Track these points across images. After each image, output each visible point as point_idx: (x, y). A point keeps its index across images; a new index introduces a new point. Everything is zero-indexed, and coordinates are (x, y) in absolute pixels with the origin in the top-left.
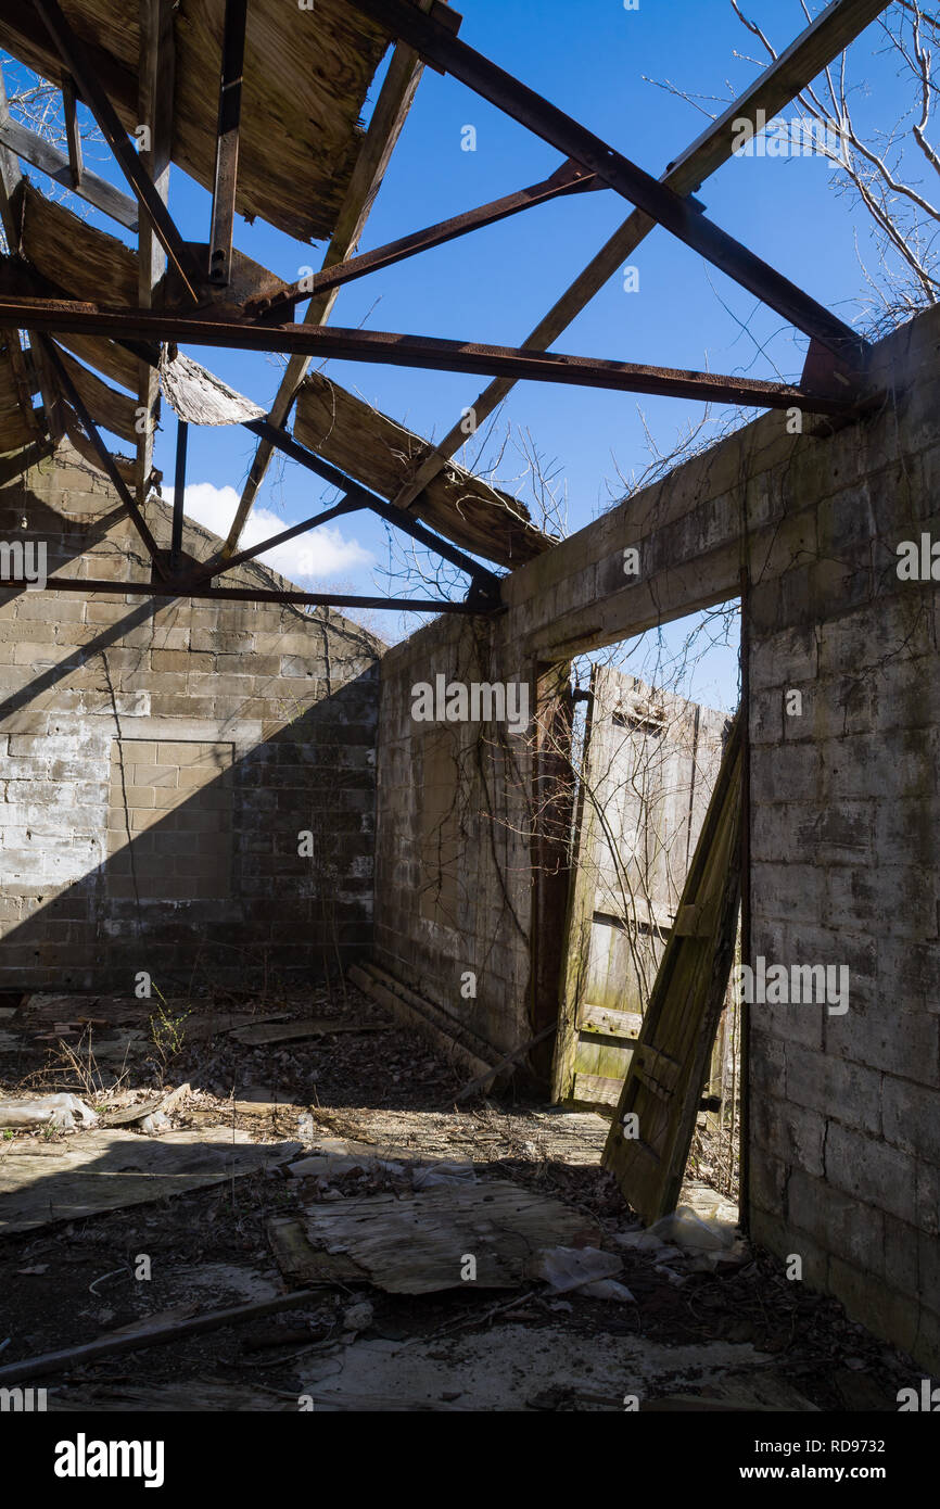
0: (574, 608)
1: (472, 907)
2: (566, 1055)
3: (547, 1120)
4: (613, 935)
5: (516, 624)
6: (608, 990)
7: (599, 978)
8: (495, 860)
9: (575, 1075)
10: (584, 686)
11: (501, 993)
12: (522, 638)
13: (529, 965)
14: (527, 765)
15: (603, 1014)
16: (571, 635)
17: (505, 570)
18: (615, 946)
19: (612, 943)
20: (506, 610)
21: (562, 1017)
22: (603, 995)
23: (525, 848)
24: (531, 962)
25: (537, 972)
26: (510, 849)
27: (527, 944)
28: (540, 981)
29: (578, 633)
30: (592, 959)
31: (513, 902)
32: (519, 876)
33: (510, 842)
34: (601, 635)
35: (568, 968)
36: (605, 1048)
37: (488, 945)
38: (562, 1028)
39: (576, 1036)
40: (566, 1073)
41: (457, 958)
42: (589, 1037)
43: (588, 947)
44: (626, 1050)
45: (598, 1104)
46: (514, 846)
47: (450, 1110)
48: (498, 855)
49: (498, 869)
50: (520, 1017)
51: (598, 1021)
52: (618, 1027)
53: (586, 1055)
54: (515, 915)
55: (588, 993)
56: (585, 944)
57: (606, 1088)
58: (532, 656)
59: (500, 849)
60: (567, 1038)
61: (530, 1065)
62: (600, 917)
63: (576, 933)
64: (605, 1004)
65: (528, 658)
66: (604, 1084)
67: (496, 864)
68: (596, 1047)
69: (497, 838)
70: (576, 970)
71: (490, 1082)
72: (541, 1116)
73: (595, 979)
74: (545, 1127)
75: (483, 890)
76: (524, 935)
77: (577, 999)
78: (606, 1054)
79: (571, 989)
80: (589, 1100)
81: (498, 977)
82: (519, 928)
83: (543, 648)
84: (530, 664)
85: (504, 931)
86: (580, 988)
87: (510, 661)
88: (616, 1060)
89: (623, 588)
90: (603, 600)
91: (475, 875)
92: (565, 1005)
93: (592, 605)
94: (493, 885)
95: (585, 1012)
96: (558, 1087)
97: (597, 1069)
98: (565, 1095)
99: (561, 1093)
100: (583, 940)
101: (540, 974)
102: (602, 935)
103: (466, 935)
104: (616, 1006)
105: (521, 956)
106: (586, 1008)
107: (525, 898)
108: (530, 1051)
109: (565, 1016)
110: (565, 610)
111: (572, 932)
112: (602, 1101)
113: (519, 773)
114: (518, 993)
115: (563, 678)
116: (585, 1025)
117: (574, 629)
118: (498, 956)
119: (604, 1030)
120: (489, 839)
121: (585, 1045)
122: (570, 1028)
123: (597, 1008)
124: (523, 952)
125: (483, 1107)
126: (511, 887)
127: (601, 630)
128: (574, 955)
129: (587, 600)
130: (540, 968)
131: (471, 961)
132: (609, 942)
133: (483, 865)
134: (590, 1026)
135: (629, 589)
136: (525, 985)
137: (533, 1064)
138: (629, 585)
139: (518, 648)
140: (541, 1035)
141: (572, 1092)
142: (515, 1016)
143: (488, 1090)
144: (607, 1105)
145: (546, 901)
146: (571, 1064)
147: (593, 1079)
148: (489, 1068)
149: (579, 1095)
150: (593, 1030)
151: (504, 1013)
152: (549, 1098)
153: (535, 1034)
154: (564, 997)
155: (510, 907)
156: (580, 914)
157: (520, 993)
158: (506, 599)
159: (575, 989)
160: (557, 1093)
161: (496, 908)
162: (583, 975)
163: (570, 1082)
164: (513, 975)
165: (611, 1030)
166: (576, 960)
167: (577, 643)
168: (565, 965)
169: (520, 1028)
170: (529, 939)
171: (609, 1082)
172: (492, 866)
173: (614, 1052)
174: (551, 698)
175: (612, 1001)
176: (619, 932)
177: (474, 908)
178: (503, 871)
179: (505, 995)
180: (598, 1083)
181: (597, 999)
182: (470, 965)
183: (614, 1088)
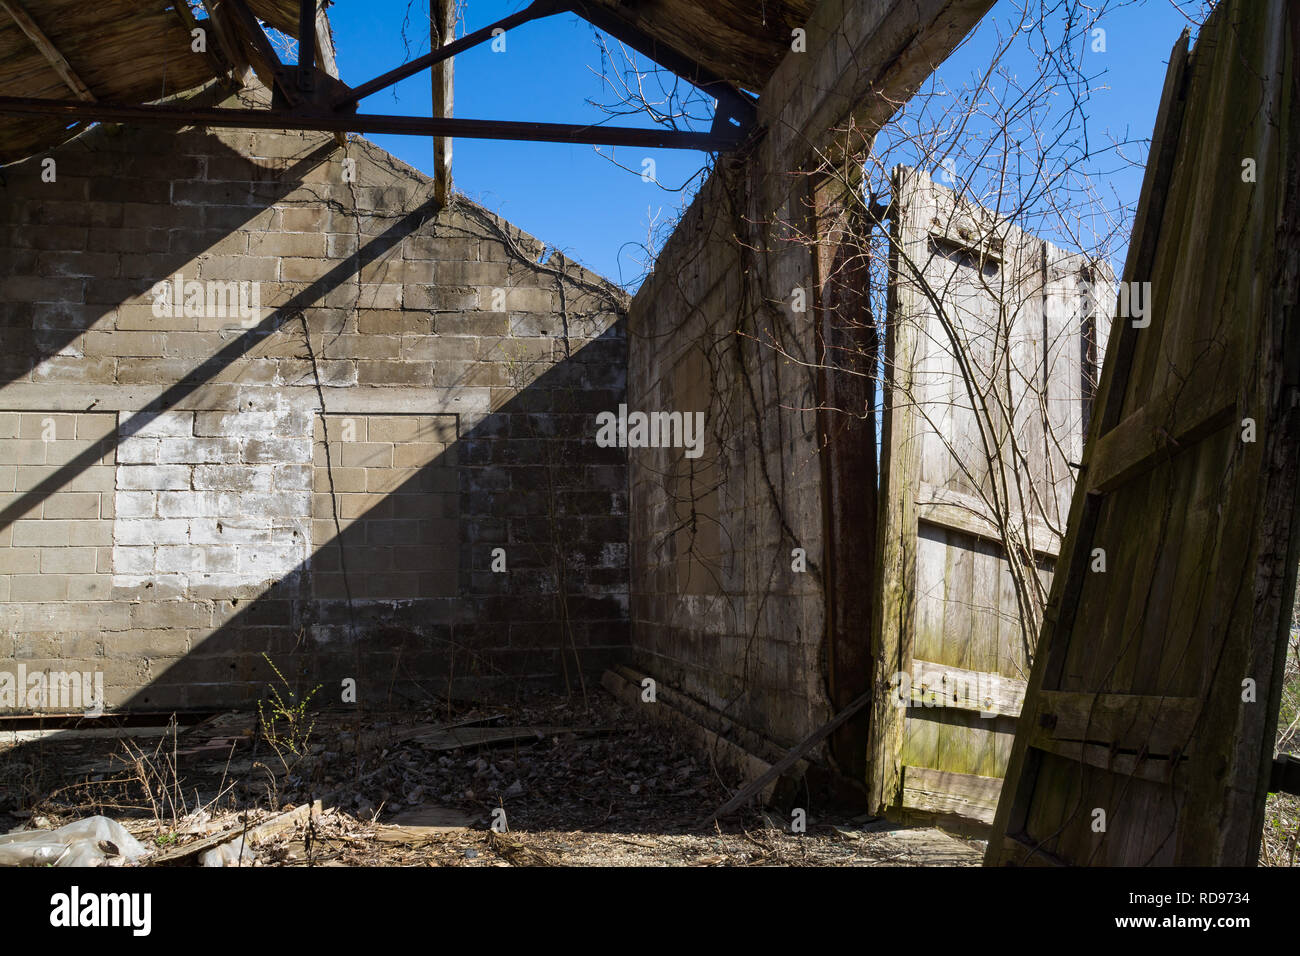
0: (866, 37)
1: (739, 556)
2: (887, 740)
3: (862, 841)
4: (949, 557)
6: (946, 641)
7: (932, 621)
8: (766, 477)
9: (903, 768)
11: (783, 664)
13: (822, 608)
18: (952, 573)
19: (948, 568)
20: (766, 131)
21: (879, 678)
22: (939, 646)
23: (809, 439)
24: (826, 605)
25: (834, 618)
26: (786, 452)
27: (818, 577)
28: (840, 631)
29: (874, 72)
30: (919, 588)
31: (793, 527)
32: (802, 485)
33: (787, 443)
34: (915, 45)
35: (885, 603)
36: (948, 728)
37: (762, 599)
38: (880, 697)
39: (902, 709)
40: (889, 766)
41: (723, 631)
42: (922, 711)
43: (913, 571)
44: (977, 730)
46: (792, 446)
48: (770, 470)
49: (772, 488)
50: (811, 691)
53: (918, 738)
54: (798, 544)
55: (916, 643)
56: (908, 569)
57: (952, 789)
59: (773, 460)
60: (889, 711)
61: (830, 759)
62: (928, 528)
63: (894, 549)
64: (942, 659)
66: (949, 782)
67: (769, 482)
68: (933, 727)
69: (767, 446)
70: (896, 607)
71: (772, 786)
72: (853, 834)
73: (926, 621)
75: (752, 528)
76: (812, 566)
77: (901, 651)
78: (948, 737)
79: (890, 635)
80: (927, 807)
81: (779, 641)
86: (904, 634)
88: (964, 747)
91: (741, 513)
92: (882, 659)
94: (765, 516)
95: (914, 671)
96: (878, 789)
97: (937, 760)
98: (889, 801)
99: (883, 798)
100: (905, 560)
101: (840, 621)
102: (933, 556)
103: (733, 597)
104: (960, 662)
105: (810, 600)
106: (915, 665)
107: (812, 513)
108: (829, 738)
109: (883, 678)
110: (850, 55)
111: (888, 548)
112: (947, 809)
113: (794, 337)
114: (808, 655)
117: (867, 72)
120: (757, 452)
121: (917, 723)
123: (932, 665)
124: (813, 595)
126: (791, 506)
128: (892, 583)
130: (840, 611)
131: (740, 630)
132: (943, 565)
133: (751, 493)
136: (818, 642)
137: (833, 756)
140: (849, 711)
141: (899, 797)
142: (806, 690)
144: (954, 815)
145: (844, 509)
146: (896, 753)
147: (932, 775)
148: (770, 767)
149: (911, 801)
151: (788, 690)
152: (865, 807)
153: (837, 712)
154: (881, 647)
156: (900, 522)
157: (811, 656)
159: (896, 636)
160: (876, 799)
161: (771, 545)
162: (908, 614)
163: (896, 780)
164: (799, 631)
166: (896, 590)
168: (879, 599)
169: (813, 706)
170: (821, 570)
171: (956, 779)
172: (763, 490)
173: (959, 731)
174: (835, 214)
175: (953, 655)
176: (957, 552)
177: (742, 556)
178: (778, 487)
179: (789, 665)
180: (939, 782)
181: (931, 653)
182: (739, 636)
183: (964, 789)
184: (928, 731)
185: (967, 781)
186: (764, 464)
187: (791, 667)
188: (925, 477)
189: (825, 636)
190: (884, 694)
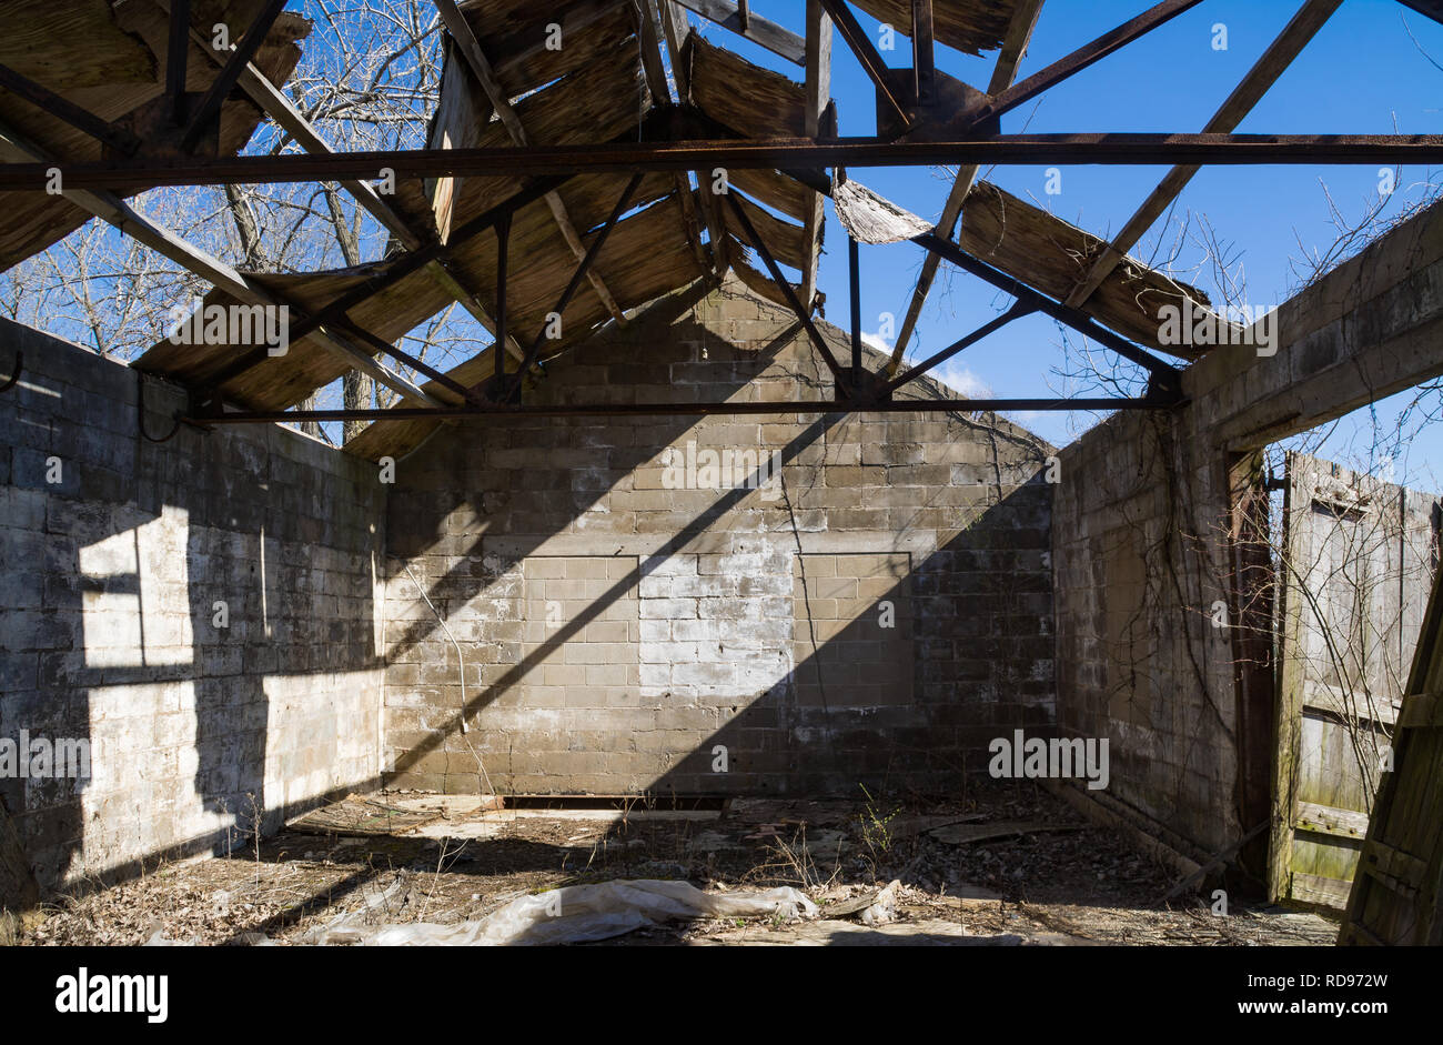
0: (1268, 394)
1: (1168, 705)
2: (1281, 853)
3: (1264, 920)
4: (1325, 730)
5: (1201, 415)
6: (1322, 788)
7: (1313, 774)
8: (1191, 656)
9: (1292, 874)
10: (1279, 474)
11: (1205, 792)
12: (1208, 430)
13: (1235, 760)
14: (1223, 558)
15: (1319, 812)
16: (1265, 422)
17: (1185, 362)
18: (1327, 741)
19: (1324, 737)
20: (1189, 402)
21: (1275, 814)
22: (1317, 792)
23: (1226, 643)
24: (1238, 758)
25: (1244, 767)
26: (1208, 644)
27: (1232, 739)
28: (1249, 778)
29: (1274, 419)
30: (1303, 755)
31: (1214, 700)
32: (1220, 672)
33: (1207, 638)
34: (1301, 419)
35: (1280, 764)
36: (1322, 846)
37: (1187, 743)
38: (1275, 826)
39: (1291, 834)
40: (1282, 872)
41: (1153, 757)
42: (1302, 835)
43: (1299, 742)
44: (1345, 850)
45: (1318, 905)
46: (1212, 642)
47: (1161, 908)
48: (1194, 651)
49: (1196, 666)
50: (1227, 815)
51: (1313, 819)
52: (1336, 826)
53: (1304, 851)
54: (1217, 711)
55: (1301, 790)
56: (1296, 740)
57: (1326, 888)
58: (1222, 447)
59: (1196, 645)
60: (1282, 834)
61: (1241, 863)
62: (1309, 711)
63: (1286, 729)
64: (1320, 801)
65: (1217, 449)
66: (1323, 885)
67: (1193, 660)
68: (1313, 845)
69: (1192, 634)
70: (1287, 767)
71: (1201, 881)
72: (1258, 915)
73: (1308, 775)
74: (1264, 926)
75: (1179, 688)
76: (1229, 731)
77: (1290, 796)
78: (1323, 853)
79: (1283, 785)
80: (1308, 900)
81: (1200, 775)
82: (1222, 724)
83: (1234, 438)
84: (1220, 455)
85: (1205, 728)
86: (1293, 784)
87: (1197, 454)
88: (1335, 859)
89: (1324, 370)
90: (1300, 383)
91: (1169, 673)
92: (1277, 801)
93: (1288, 389)
94: (1190, 683)
95: (1300, 809)
96: (1274, 886)
97: (1316, 869)
98: (1283, 895)
99: (1277, 893)
100: (1293, 736)
101: (1248, 772)
102: (1313, 730)
103: (1162, 734)
104: (1332, 804)
105: (1226, 752)
106: (1301, 805)
107: (1228, 693)
108: (1241, 850)
109: (1278, 813)
110: (1256, 397)
111: (1281, 727)
112: (1322, 901)
113: (1214, 567)
114: (1224, 790)
115: (1256, 468)
116: (1300, 823)
117: (1269, 416)
118: (1199, 753)
119: (1321, 828)
120: (1183, 635)
121: (1301, 843)
122: (1284, 826)
123: (1312, 805)
124: (1228, 749)
125: (1196, 905)
126: (1212, 684)
127: (1299, 414)
128: (1284, 751)
129: (1280, 385)
130: (1248, 765)
131: (1169, 760)
132: (1321, 736)
133: (1178, 662)
134: (1305, 823)
135: (1331, 370)
136: (1232, 783)
137: (1244, 862)
138: (1330, 366)
139: (1205, 441)
140: (1253, 833)
141: (1289, 892)
142: (1222, 814)
143: (1198, 889)
144: (1328, 906)
145: (1250, 695)
146: (1287, 862)
147: (1311, 878)
148: (1200, 867)
149: (1297, 895)
150: (1309, 828)
151: (1209, 811)
152: (1266, 897)
153: (1246, 832)
154: (1277, 793)
155: (1212, 703)
156: (1289, 709)
157: (1227, 791)
158: (1188, 391)
159: (1287, 785)
160: (1273, 892)
161: (1194, 706)
162: (1295, 771)
163: (1287, 880)
164: (1217, 773)
165: (1328, 828)
166: (1287, 756)
167: (1272, 431)
168: (1276, 761)
169: (1228, 826)
170: (1234, 735)
171: (1328, 882)
172: (1188, 663)
173: (1332, 850)
174: (1244, 489)
175: (1328, 798)
176: (1331, 726)
177: (1170, 705)
178: (1201, 667)
179: (1209, 794)
180: (1317, 883)
181: (1312, 796)
182: (1167, 764)
183: (1334, 889)
184: (1310, 849)
185: (1336, 883)
186: (1189, 645)
187: (1211, 795)
188: (1308, 676)
189: (1237, 781)
190: (1279, 825)
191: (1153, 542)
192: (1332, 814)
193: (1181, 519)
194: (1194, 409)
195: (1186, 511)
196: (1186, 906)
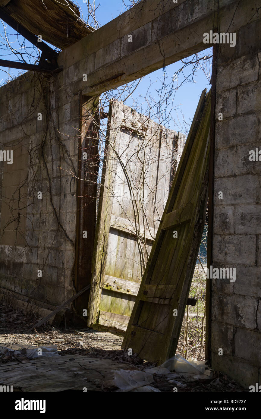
0: (107, 64)
1: (36, 232)
2: (95, 301)
3: (85, 335)
4: (119, 240)
5: (68, 77)
6: (116, 269)
7: (112, 262)
8: (52, 204)
9: (100, 311)
11: (55, 275)
12: (71, 84)
13: (74, 256)
14: (75, 151)
15: (114, 280)
16: (104, 79)
17: (58, 50)
18: (120, 246)
19: (118, 244)
20: (62, 70)
21: (93, 280)
22: (114, 271)
23: (72, 195)
24: (75, 255)
25: (78, 259)
26: (62, 197)
27: (73, 244)
28: (80, 264)
29: (109, 77)
30: (109, 251)
31: (63, 225)
32: (68, 211)
33: (62, 194)
34: (124, 77)
35: (97, 255)
36: (114, 298)
37: (47, 251)
38: (94, 287)
39: (100, 291)
40: (95, 310)
41: (25, 261)
42: (107, 292)
43: (107, 245)
44: (124, 300)
45: (111, 327)
46: (65, 196)
47: (33, 332)
48: (54, 202)
49: (55, 209)
50: (67, 285)
51: (111, 284)
52: (121, 288)
53: (105, 301)
54: (65, 232)
55: (106, 269)
56: (106, 244)
57: (115, 319)
58: (79, 93)
59: (55, 199)
60: (96, 292)
61: (74, 308)
62: (113, 230)
63: (101, 237)
64: (114, 275)
65: (76, 94)
66: (114, 317)
67: (53, 207)
68: (110, 298)
69: (53, 193)
70: (101, 257)
71: (53, 318)
72: (82, 333)
73: (110, 262)
74: (85, 337)
75: (44, 222)
76: (71, 241)
77: (101, 272)
78: (114, 302)
79: (98, 266)
80: (106, 325)
81: (53, 267)
82: (68, 237)
83: (86, 88)
84: (77, 97)
85: (57, 242)
86: (103, 266)
87: (64, 97)
88: (120, 305)
89: (139, 49)
90: (125, 57)
91: (38, 216)
92: (95, 274)
93: (119, 60)
94: (50, 219)
95: (105, 279)
96: (91, 318)
97: (110, 309)
98: (94, 322)
99: (92, 321)
100: (104, 241)
101: (80, 260)
102: (114, 240)
103: (31, 248)
104: (120, 276)
106: (105, 277)
107: (72, 221)
108: (74, 301)
109: (95, 280)
110: (100, 66)
111: (99, 237)
112: (113, 326)
113: (69, 156)
114: (66, 272)
115: (95, 106)
116: (105, 286)
117: (106, 75)
118: (53, 255)
119: (114, 289)
120: (49, 194)
121: (104, 296)
122: (97, 287)
123: (111, 277)
124: (70, 250)
125: (51, 330)
126: (63, 217)
127: (123, 74)
128: (100, 249)
129: (115, 58)
130: (80, 257)
131: (35, 261)
132: (117, 243)
133: (44, 209)
134: (107, 286)
135: (143, 49)
136: (71, 267)
137: (75, 308)
138: (143, 47)
139: (69, 90)
140: (81, 292)
141: (98, 321)
142: (64, 285)
143: (51, 323)
144: (115, 328)
145: (84, 222)
146: (97, 306)
147: (108, 314)
148: (52, 312)
149: (101, 322)
150: (109, 288)
151: (56, 285)
152: (86, 323)
153: (77, 292)
154: (95, 270)
155: (62, 228)
156: (104, 228)
157: (68, 272)
158: (61, 64)
159: (100, 266)
160: (90, 320)
161: (52, 230)
162: (104, 259)
163: (97, 315)
164: (63, 263)
165: (118, 289)
166: (101, 251)
167: (108, 83)
168: (95, 254)
169: (67, 290)
170: (74, 242)
171: (116, 316)
172: (50, 208)
173: (118, 300)
174: (88, 116)
175: (118, 274)
176: (122, 238)
177: (37, 232)
178: (57, 210)
179: (57, 275)
180: (111, 316)
181: (111, 273)
182: (34, 264)
183: (119, 320)
184: (108, 299)
185: (120, 317)
186: (51, 199)
187: (58, 277)
188: (113, 213)
189: (74, 266)
190: (95, 286)
191: (34, 146)
192: (120, 282)
193: (51, 133)
194: (64, 74)
195: (55, 128)
196: (45, 331)
